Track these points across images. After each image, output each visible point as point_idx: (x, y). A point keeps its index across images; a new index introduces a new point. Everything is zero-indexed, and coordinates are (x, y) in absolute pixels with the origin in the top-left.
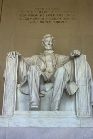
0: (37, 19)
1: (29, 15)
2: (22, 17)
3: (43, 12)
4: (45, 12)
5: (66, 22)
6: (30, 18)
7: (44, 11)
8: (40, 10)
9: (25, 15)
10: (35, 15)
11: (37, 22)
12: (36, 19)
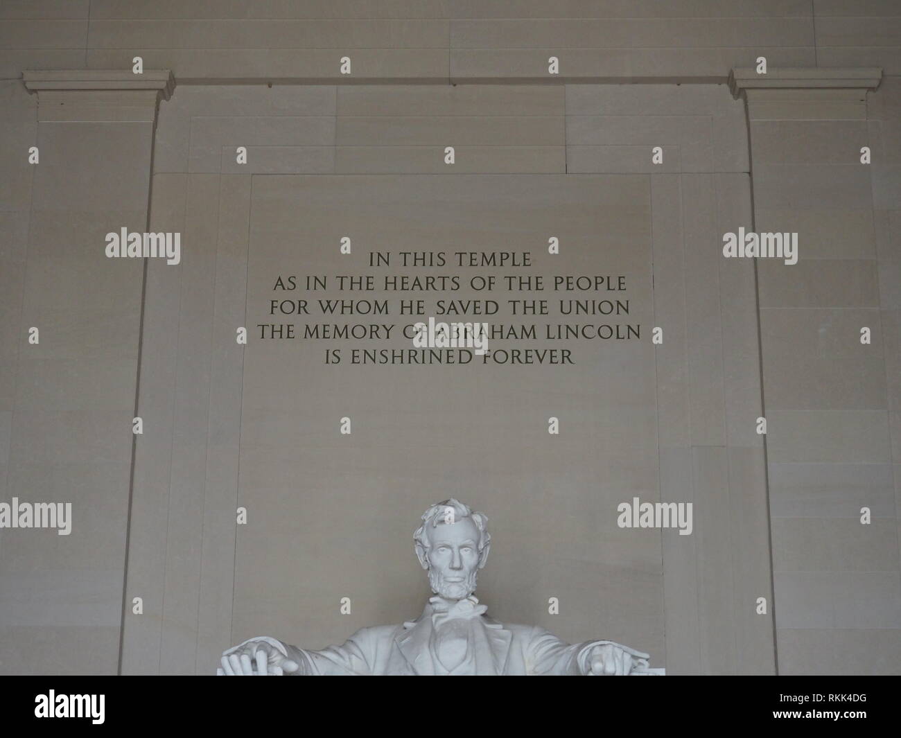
0: (382, 332)
1: (327, 307)
2: (279, 319)
3: (417, 281)
4: (430, 282)
5: (566, 356)
6: (331, 329)
7: (422, 272)
8: (396, 269)
9: (302, 307)
10: (364, 307)
11: (379, 357)
12: (373, 331)
